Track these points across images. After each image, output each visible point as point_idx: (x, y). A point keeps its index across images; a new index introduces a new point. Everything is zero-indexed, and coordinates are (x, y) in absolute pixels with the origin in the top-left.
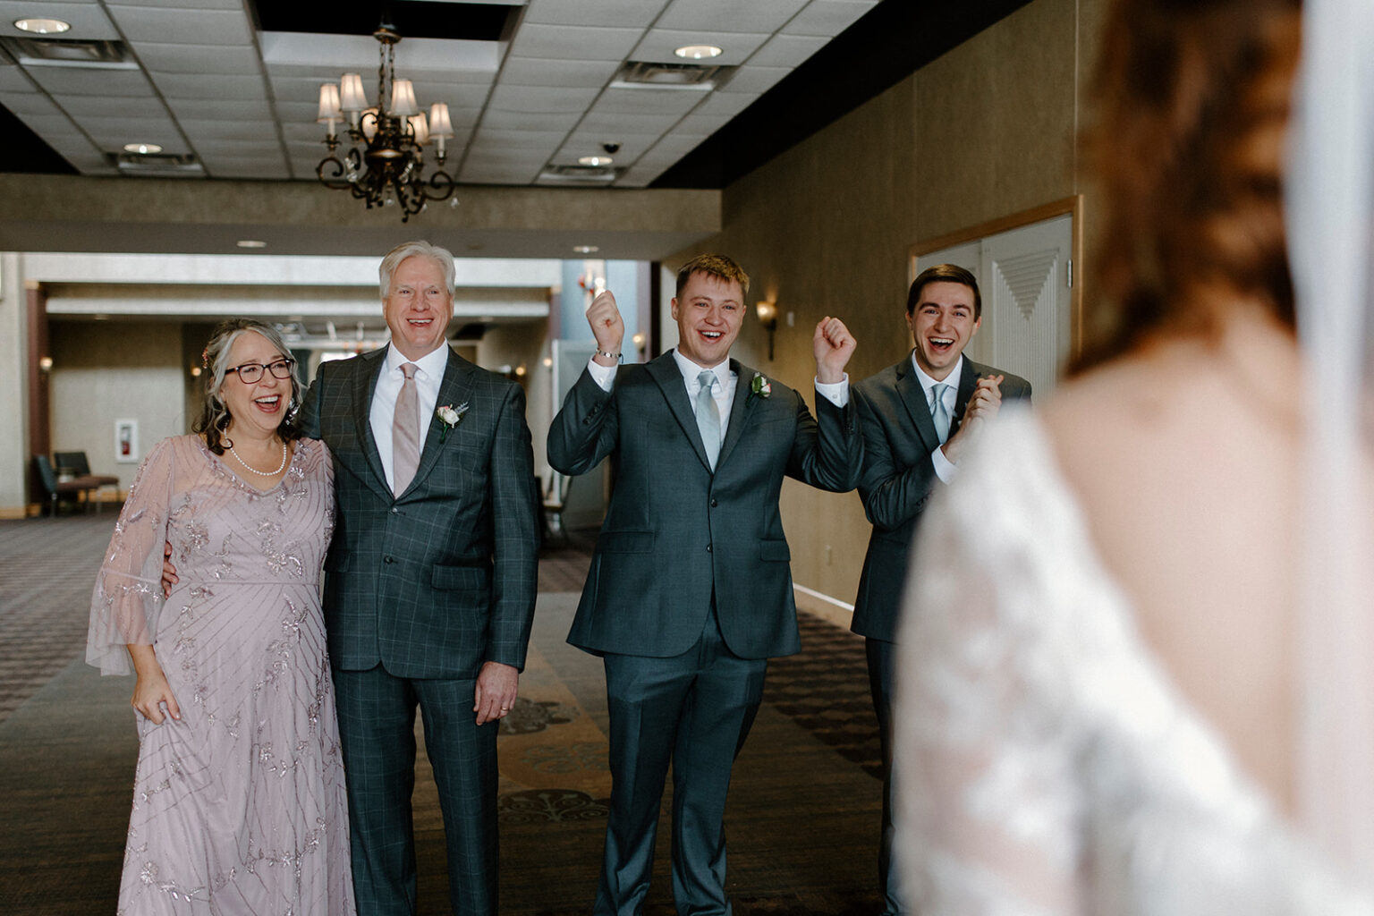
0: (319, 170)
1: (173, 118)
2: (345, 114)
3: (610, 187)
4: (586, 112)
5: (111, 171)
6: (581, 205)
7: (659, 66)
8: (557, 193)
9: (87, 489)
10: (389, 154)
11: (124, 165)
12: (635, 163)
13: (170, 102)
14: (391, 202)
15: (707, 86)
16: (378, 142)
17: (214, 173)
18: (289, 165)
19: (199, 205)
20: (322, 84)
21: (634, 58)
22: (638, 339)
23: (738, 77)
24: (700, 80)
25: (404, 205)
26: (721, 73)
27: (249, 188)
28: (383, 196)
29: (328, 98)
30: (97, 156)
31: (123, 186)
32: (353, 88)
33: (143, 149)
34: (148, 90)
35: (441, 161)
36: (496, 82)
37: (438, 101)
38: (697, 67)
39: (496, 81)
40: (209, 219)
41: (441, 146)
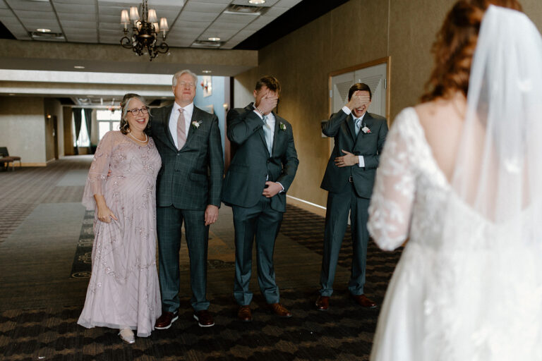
0: (121, 41)
1: (58, 20)
2: (131, 21)
3: (218, 49)
4: (213, 22)
5: (30, 39)
6: (206, 56)
7: (242, 6)
8: (197, 50)
9: (8, 161)
10: (146, 36)
11: (34, 36)
12: (228, 41)
13: (58, 13)
14: (146, 53)
15: (258, 14)
16: (142, 32)
17: (69, 40)
18: (99, 38)
19: (61, 52)
20: (121, 11)
21: (233, 3)
22: (225, 106)
23: (270, 11)
24: (256, 11)
26: (264, 9)
27: (80, 46)
29: (124, 15)
30: (25, 33)
31: (32, 44)
32: (134, 12)
33: (44, 31)
34: (51, 9)
35: (164, 39)
36: (182, 10)
37: (163, 17)
38: (255, 7)
40: (65, 58)
41: (164, 33)
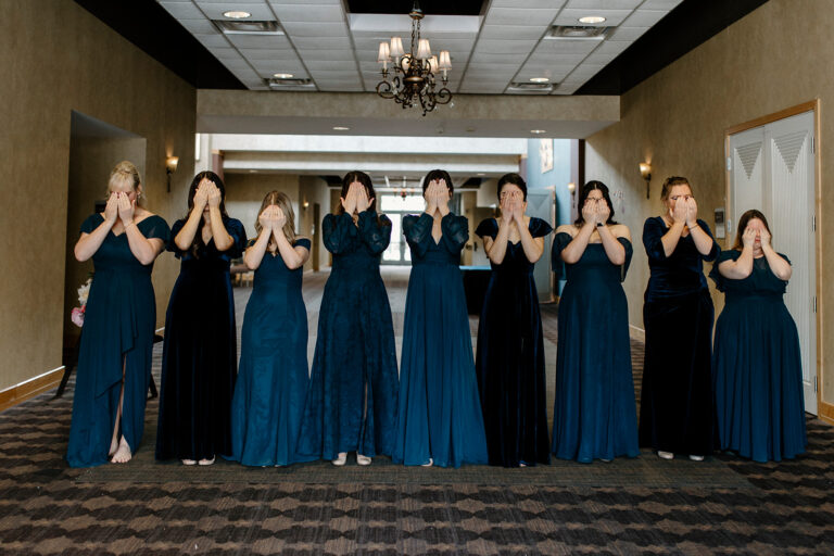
0: (377, 88)
1: (301, 60)
2: (392, 58)
3: (550, 95)
4: (531, 53)
5: (266, 88)
6: (534, 105)
7: (572, 27)
8: (519, 98)
9: (241, 272)
10: (416, 79)
11: (272, 85)
12: (563, 81)
13: (299, 51)
14: (416, 104)
15: (601, 38)
16: (411, 72)
17: (322, 89)
18: (363, 84)
19: (314, 107)
20: (380, 42)
21: (555, 24)
22: (571, 186)
23: (618, 32)
24: (596, 34)
25: (424, 106)
26: (608, 31)
27: (340, 96)
28: (412, 102)
29: (384, 50)
30: (259, 80)
31: (272, 96)
32: (397, 44)
33: (284, 76)
34: (288, 45)
35: (445, 82)
36: (478, 38)
37: (444, 50)
38: (594, 28)
39: (478, 36)
40: (318, 115)
41: (445, 74)
